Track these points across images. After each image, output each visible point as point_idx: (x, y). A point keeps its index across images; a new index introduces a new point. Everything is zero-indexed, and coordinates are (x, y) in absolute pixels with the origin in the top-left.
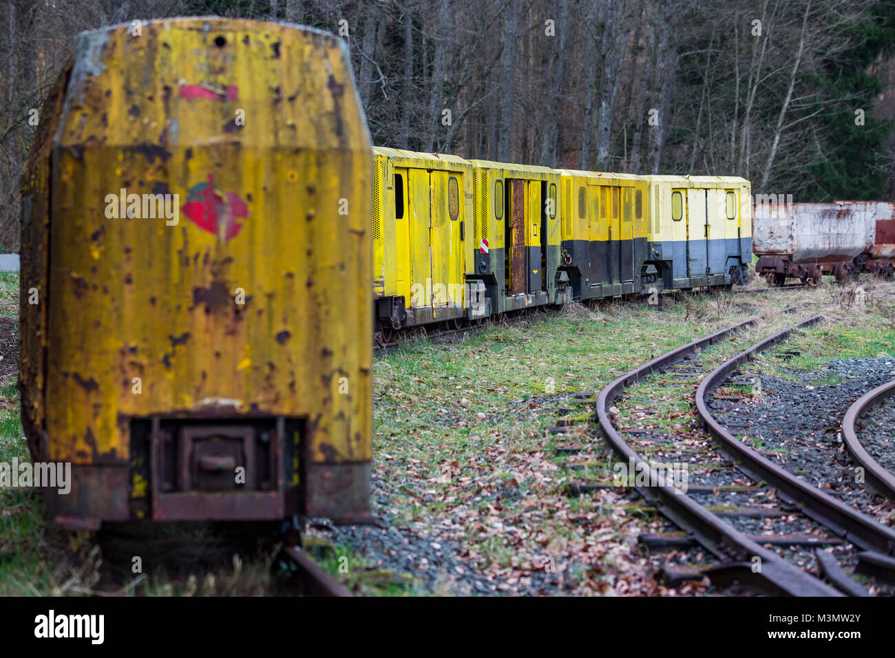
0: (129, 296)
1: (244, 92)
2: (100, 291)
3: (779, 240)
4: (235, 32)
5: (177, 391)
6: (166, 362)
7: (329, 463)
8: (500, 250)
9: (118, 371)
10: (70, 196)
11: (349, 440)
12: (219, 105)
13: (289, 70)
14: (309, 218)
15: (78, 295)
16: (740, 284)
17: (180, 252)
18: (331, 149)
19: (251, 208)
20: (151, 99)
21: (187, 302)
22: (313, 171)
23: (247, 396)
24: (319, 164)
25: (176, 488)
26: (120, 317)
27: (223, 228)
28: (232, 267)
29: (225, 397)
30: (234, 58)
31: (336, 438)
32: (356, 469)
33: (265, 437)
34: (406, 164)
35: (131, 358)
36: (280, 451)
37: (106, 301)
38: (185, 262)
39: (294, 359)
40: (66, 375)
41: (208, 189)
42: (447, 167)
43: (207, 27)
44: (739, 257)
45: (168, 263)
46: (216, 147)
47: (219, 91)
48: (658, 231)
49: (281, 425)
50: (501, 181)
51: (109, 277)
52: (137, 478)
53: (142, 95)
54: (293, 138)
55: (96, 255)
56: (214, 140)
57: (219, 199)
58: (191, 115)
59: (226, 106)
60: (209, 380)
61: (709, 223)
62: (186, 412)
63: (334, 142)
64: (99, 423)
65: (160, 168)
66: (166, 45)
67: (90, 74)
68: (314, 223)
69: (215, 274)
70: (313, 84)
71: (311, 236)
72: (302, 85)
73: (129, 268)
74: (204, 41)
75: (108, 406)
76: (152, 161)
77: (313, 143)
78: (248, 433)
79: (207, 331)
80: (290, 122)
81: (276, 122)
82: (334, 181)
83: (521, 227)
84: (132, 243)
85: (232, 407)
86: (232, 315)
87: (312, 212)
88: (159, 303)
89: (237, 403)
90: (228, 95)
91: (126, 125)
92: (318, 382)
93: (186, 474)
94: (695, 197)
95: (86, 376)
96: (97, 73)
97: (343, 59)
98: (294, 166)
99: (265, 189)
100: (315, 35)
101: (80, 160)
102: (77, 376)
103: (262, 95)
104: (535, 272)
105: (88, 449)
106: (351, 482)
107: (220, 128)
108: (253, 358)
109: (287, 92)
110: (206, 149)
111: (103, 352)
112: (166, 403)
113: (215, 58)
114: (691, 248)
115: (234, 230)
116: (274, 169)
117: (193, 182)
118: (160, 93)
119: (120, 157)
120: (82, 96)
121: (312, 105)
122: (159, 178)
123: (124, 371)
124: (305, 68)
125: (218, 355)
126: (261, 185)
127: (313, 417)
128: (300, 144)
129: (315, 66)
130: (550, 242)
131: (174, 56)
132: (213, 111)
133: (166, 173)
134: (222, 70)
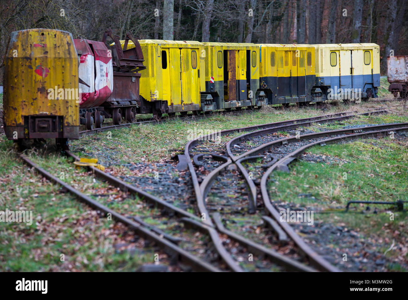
0: (23, 89)
1: (48, 45)
2: (17, 89)
3: (401, 75)
4: (46, 32)
5: (34, 110)
6: (32, 104)
7: (68, 126)
8: (221, 81)
9: (21, 106)
10: (10, 68)
11: (73, 121)
12: (42, 48)
13: (58, 40)
14: (63, 73)
15: (12, 90)
16: (373, 97)
17: (34, 80)
18: (67, 58)
19: (50, 71)
20: (27, 47)
21: (36, 91)
22: (63, 63)
23: (50, 111)
24: (65, 61)
25: (35, 131)
26: (21, 94)
27: (44, 75)
28: (46, 84)
29: (45, 112)
30: (46, 38)
31: (70, 120)
32: (74, 127)
33: (54, 120)
34: (168, 47)
35: (24, 103)
36: (57, 123)
37: (18, 91)
38: (36, 82)
39: (60, 103)
40: (10, 107)
41: (40, 66)
42: (190, 47)
43: (40, 31)
44: (372, 84)
45: (32, 82)
46: (42, 57)
47: (43, 45)
48: (322, 72)
49: (57, 118)
50: (221, 51)
51: (19, 86)
52: (26, 129)
53: (25, 46)
54: (59, 55)
55: (16, 81)
56: (41, 56)
57: (43, 69)
58: (36, 50)
59: (44, 48)
60: (41, 108)
61: (353, 67)
62: (36, 115)
63: (68, 56)
64: (17, 117)
65: (29, 62)
66: (31, 35)
67: (14, 41)
68: (64, 74)
69: (42, 85)
70: (63, 44)
71: (63, 77)
72: (61, 43)
73: (23, 84)
74: (39, 34)
75: (19, 114)
76: (28, 61)
77: (63, 56)
78: (50, 120)
79: (41, 97)
80: (58, 52)
81: (55, 52)
82: (68, 65)
83: (234, 71)
84: (24, 79)
85: (46, 114)
86: (46, 94)
87: (63, 71)
88: (30, 91)
89: (48, 113)
90: (45, 46)
91: (22, 53)
92: (65, 108)
93: (36, 128)
94: (344, 54)
95: (14, 107)
96: (15, 41)
97: (71, 38)
98: (59, 61)
99: (53, 66)
100: (64, 32)
101: (12, 60)
102: (12, 107)
103: (52, 46)
104: (243, 91)
105: (15, 123)
106: (73, 130)
107: (43, 53)
108: (51, 103)
109: (58, 45)
110: (40, 58)
111: (18, 102)
112: (32, 113)
113: (42, 38)
114: (342, 80)
115: (46, 75)
116: (55, 62)
117: (37, 65)
118: (29, 46)
119: (21, 60)
120: (12, 46)
121: (63, 48)
122: (29, 64)
123: (22, 106)
124: (62, 40)
125: (43, 102)
126: (52, 65)
127: (64, 116)
128: (60, 57)
129: (64, 39)
130: (252, 77)
131: (32, 37)
132: (41, 50)
133: (31, 63)
134: (43, 41)
